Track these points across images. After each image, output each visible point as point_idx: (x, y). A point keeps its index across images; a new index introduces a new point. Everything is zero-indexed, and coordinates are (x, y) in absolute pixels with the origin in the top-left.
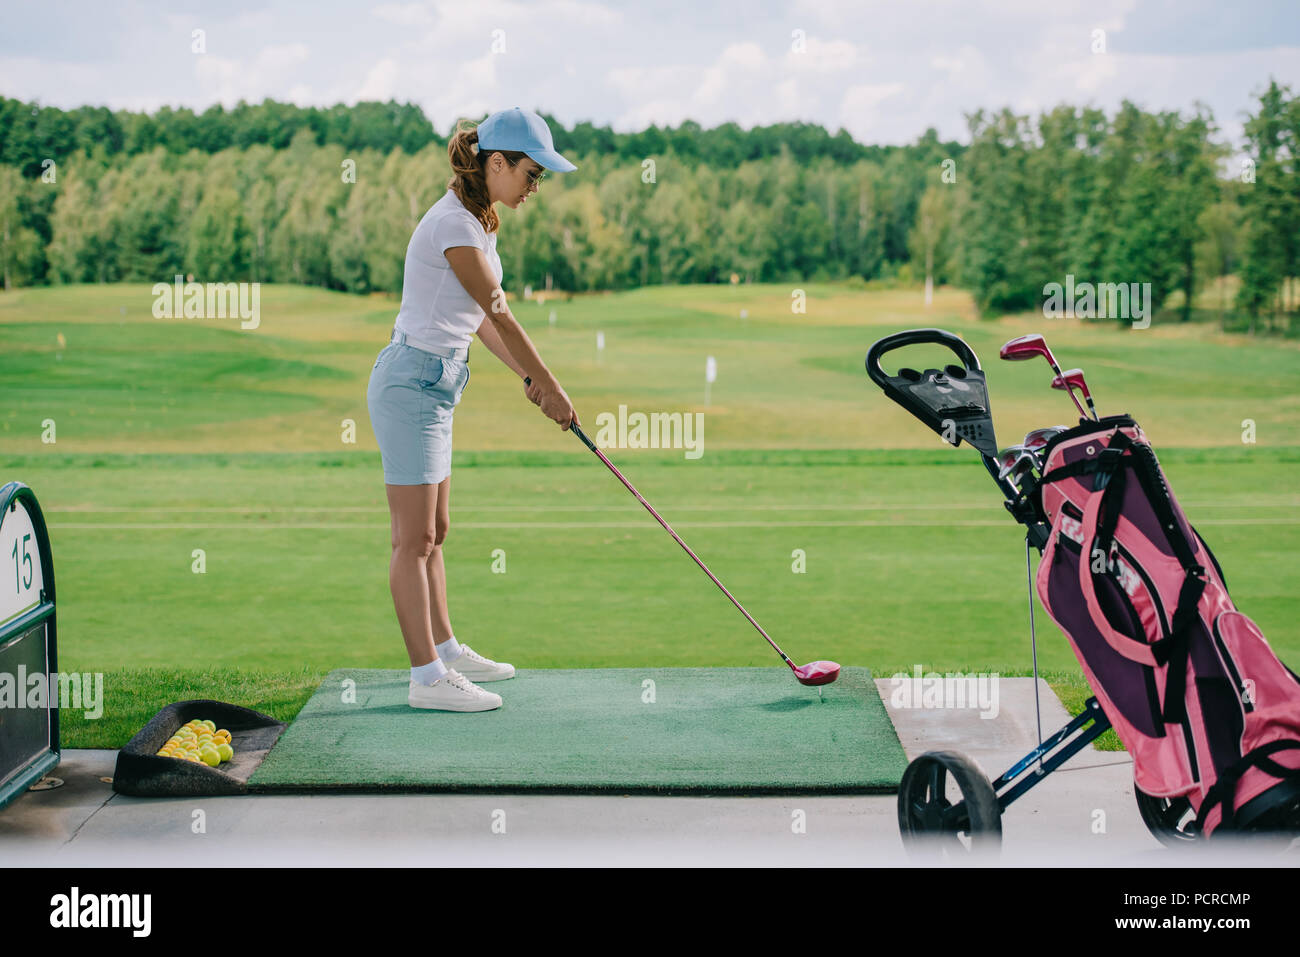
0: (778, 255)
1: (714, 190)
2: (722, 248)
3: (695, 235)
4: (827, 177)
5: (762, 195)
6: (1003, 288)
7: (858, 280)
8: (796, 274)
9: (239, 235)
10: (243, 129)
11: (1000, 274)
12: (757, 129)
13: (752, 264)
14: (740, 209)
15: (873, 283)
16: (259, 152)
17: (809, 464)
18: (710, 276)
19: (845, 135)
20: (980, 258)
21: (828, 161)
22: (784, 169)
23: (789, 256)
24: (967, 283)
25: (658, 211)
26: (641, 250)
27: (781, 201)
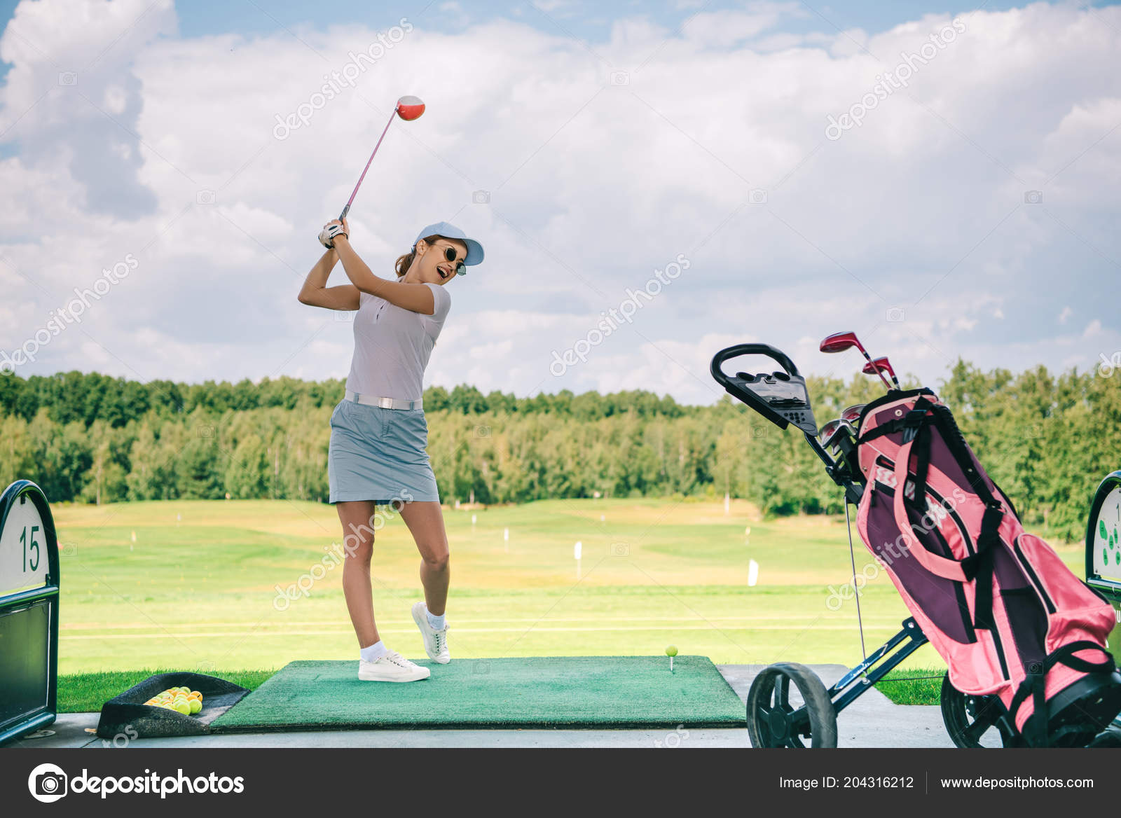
0: (625, 479)
1: (582, 436)
2: (589, 475)
3: (570, 466)
4: (659, 427)
5: (614, 440)
6: (778, 500)
7: (680, 495)
8: (637, 492)
9: (262, 466)
10: (266, 396)
11: (776, 490)
12: (610, 395)
13: (609, 485)
14: (599, 448)
15: (689, 498)
16: (277, 411)
17: (650, 594)
18: (581, 494)
19: (669, 399)
20: (762, 479)
21: (659, 416)
22: (628, 422)
23: (633, 480)
24: (753, 495)
25: (546, 450)
26: (534, 476)
27: (626, 443)
